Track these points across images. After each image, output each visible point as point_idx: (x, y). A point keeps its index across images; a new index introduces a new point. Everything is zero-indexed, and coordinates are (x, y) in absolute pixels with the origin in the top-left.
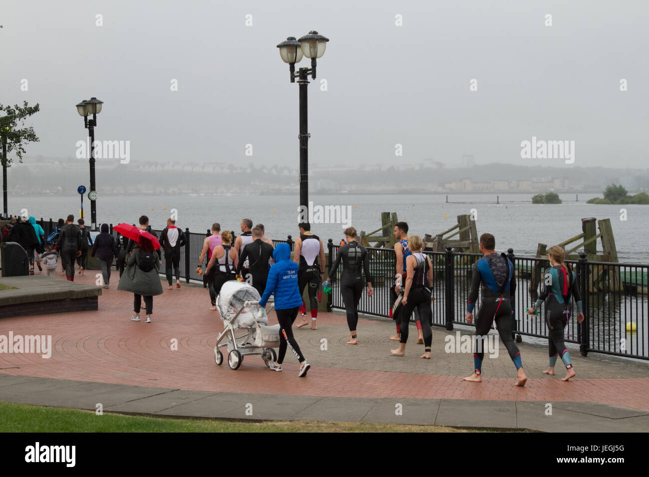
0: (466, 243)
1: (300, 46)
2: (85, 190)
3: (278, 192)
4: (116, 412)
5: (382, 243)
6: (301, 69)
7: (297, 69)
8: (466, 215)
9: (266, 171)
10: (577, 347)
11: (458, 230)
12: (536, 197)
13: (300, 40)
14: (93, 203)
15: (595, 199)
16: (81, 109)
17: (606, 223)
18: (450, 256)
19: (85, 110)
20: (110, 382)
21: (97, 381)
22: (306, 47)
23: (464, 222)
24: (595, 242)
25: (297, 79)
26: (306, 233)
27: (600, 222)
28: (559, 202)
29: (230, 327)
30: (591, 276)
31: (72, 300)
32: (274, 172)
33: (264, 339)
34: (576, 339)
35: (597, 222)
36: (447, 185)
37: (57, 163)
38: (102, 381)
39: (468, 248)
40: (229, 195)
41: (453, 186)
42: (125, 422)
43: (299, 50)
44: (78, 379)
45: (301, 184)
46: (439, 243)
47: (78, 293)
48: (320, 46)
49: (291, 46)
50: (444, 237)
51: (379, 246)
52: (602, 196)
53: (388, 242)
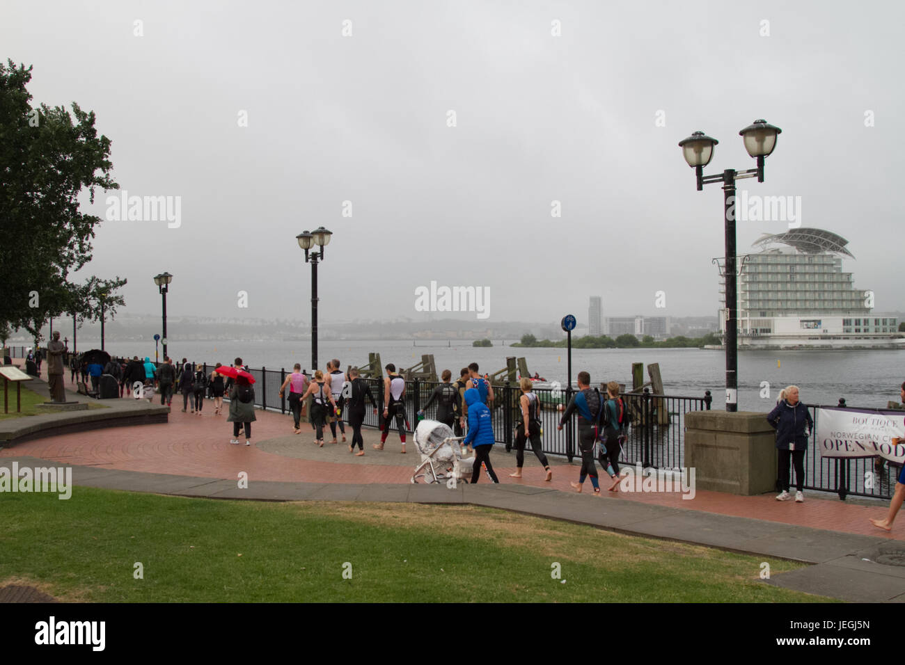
0: (428, 374)
1: (312, 237)
2: (159, 338)
3: (296, 339)
4: (183, 495)
5: (369, 375)
6: (313, 253)
7: (310, 253)
8: (427, 355)
9: (287, 324)
10: (504, 446)
11: (422, 365)
12: (475, 342)
13: (312, 233)
14: (165, 347)
15: (516, 344)
16: (157, 281)
17: (522, 360)
18: (416, 384)
19: (160, 281)
20: (175, 474)
21: (168, 473)
22: (317, 238)
23: (428, 361)
24: (515, 373)
25: (310, 260)
26: (393, 374)
27: (518, 360)
28: (491, 346)
29: (429, 460)
30: (513, 396)
31: (150, 415)
32: (293, 324)
33: (462, 471)
34: (503, 441)
35: (516, 360)
36: (415, 334)
37: (139, 318)
38: (172, 473)
39: (429, 378)
40: (261, 340)
41: (418, 335)
42: (188, 503)
43: (311, 240)
44: (155, 472)
45: (313, 333)
46: (409, 374)
47: (154, 410)
48: (326, 237)
49: (306, 237)
50: (413, 370)
51: (367, 377)
52: (519, 342)
53: (373, 374)
